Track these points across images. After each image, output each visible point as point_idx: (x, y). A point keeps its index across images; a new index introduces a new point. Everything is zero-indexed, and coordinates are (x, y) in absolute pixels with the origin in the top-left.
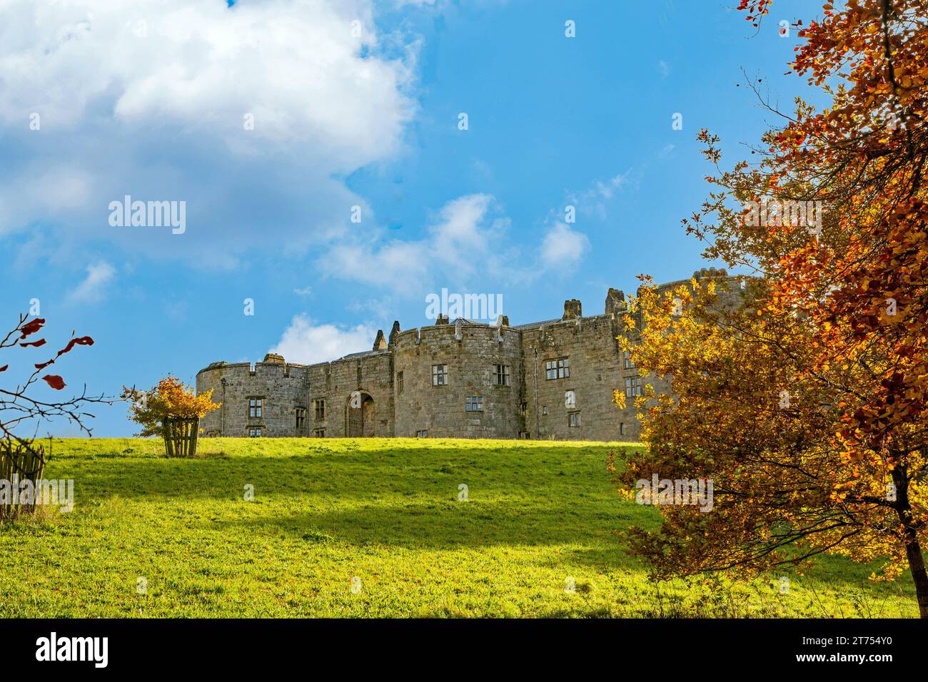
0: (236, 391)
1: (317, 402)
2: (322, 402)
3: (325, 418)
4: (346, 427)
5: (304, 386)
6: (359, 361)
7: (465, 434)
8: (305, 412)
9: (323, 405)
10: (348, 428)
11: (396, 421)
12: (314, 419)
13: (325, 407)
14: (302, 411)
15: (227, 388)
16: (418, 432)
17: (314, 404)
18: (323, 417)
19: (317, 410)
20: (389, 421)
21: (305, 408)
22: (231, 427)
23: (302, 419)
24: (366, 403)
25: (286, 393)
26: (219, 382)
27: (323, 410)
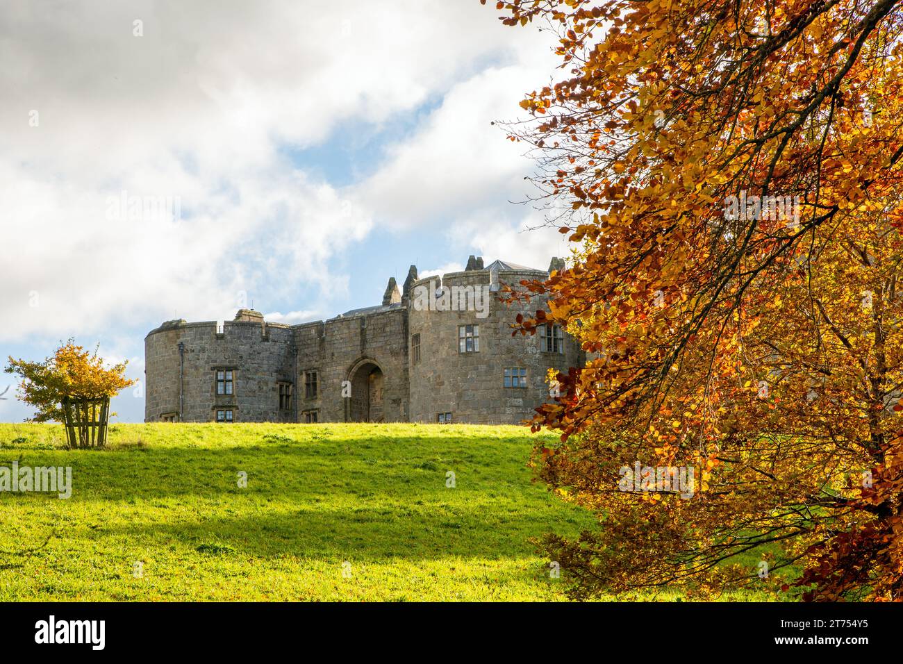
0: (198, 359)
1: (308, 375)
2: (314, 375)
3: (319, 396)
4: (346, 407)
5: (289, 353)
6: (362, 319)
7: (503, 418)
8: (291, 387)
9: (315, 379)
10: (349, 409)
11: (411, 400)
12: (303, 397)
13: (318, 381)
14: (287, 387)
15: (186, 355)
16: (439, 415)
17: (304, 377)
18: (315, 394)
19: (308, 385)
20: (403, 401)
21: (291, 383)
22: (192, 407)
23: (288, 396)
24: (372, 376)
25: (265, 362)
26: (175, 348)
27: (315, 385)
